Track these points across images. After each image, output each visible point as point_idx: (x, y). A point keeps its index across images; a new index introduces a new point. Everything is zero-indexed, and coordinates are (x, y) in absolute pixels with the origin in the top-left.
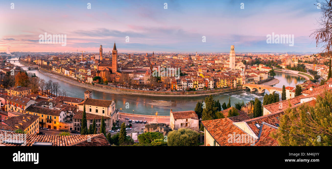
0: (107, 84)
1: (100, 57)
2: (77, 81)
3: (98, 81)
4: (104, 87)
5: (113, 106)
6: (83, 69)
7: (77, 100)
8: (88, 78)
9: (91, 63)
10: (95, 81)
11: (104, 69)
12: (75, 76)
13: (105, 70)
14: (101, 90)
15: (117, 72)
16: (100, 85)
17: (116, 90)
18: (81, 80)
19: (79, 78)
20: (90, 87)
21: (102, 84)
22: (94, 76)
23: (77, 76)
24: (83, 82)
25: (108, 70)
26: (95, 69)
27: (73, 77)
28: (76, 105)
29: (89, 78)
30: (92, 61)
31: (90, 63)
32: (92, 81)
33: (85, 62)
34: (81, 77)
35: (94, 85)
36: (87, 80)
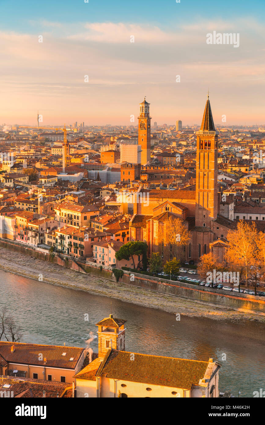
0: (174, 275)
1: (139, 152)
2: (50, 259)
3: (137, 262)
4: (162, 285)
5: (212, 383)
6: (70, 207)
7: (68, 356)
8: (95, 246)
9: (103, 178)
10: (123, 263)
11: (164, 211)
12: (42, 242)
13: (165, 214)
14: (152, 299)
15: (217, 225)
16: (145, 278)
17: (211, 302)
18: (65, 256)
19: (59, 248)
20: (106, 287)
21: (156, 274)
22: (120, 238)
23: (47, 240)
24: (75, 267)
25: (178, 211)
26: (121, 210)
27: (32, 242)
28: (63, 379)
29: (98, 250)
30: (105, 171)
31: (98, 178)
32: (112, 262)
33: (76, 175)
34: (66, 242)
35: (121, 280)
36: (92, 255)
